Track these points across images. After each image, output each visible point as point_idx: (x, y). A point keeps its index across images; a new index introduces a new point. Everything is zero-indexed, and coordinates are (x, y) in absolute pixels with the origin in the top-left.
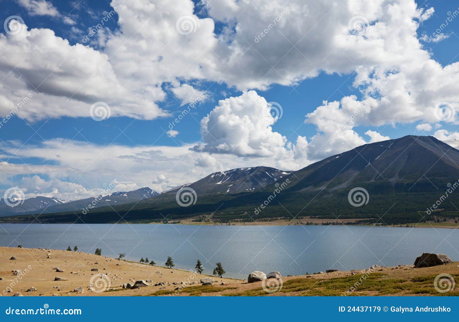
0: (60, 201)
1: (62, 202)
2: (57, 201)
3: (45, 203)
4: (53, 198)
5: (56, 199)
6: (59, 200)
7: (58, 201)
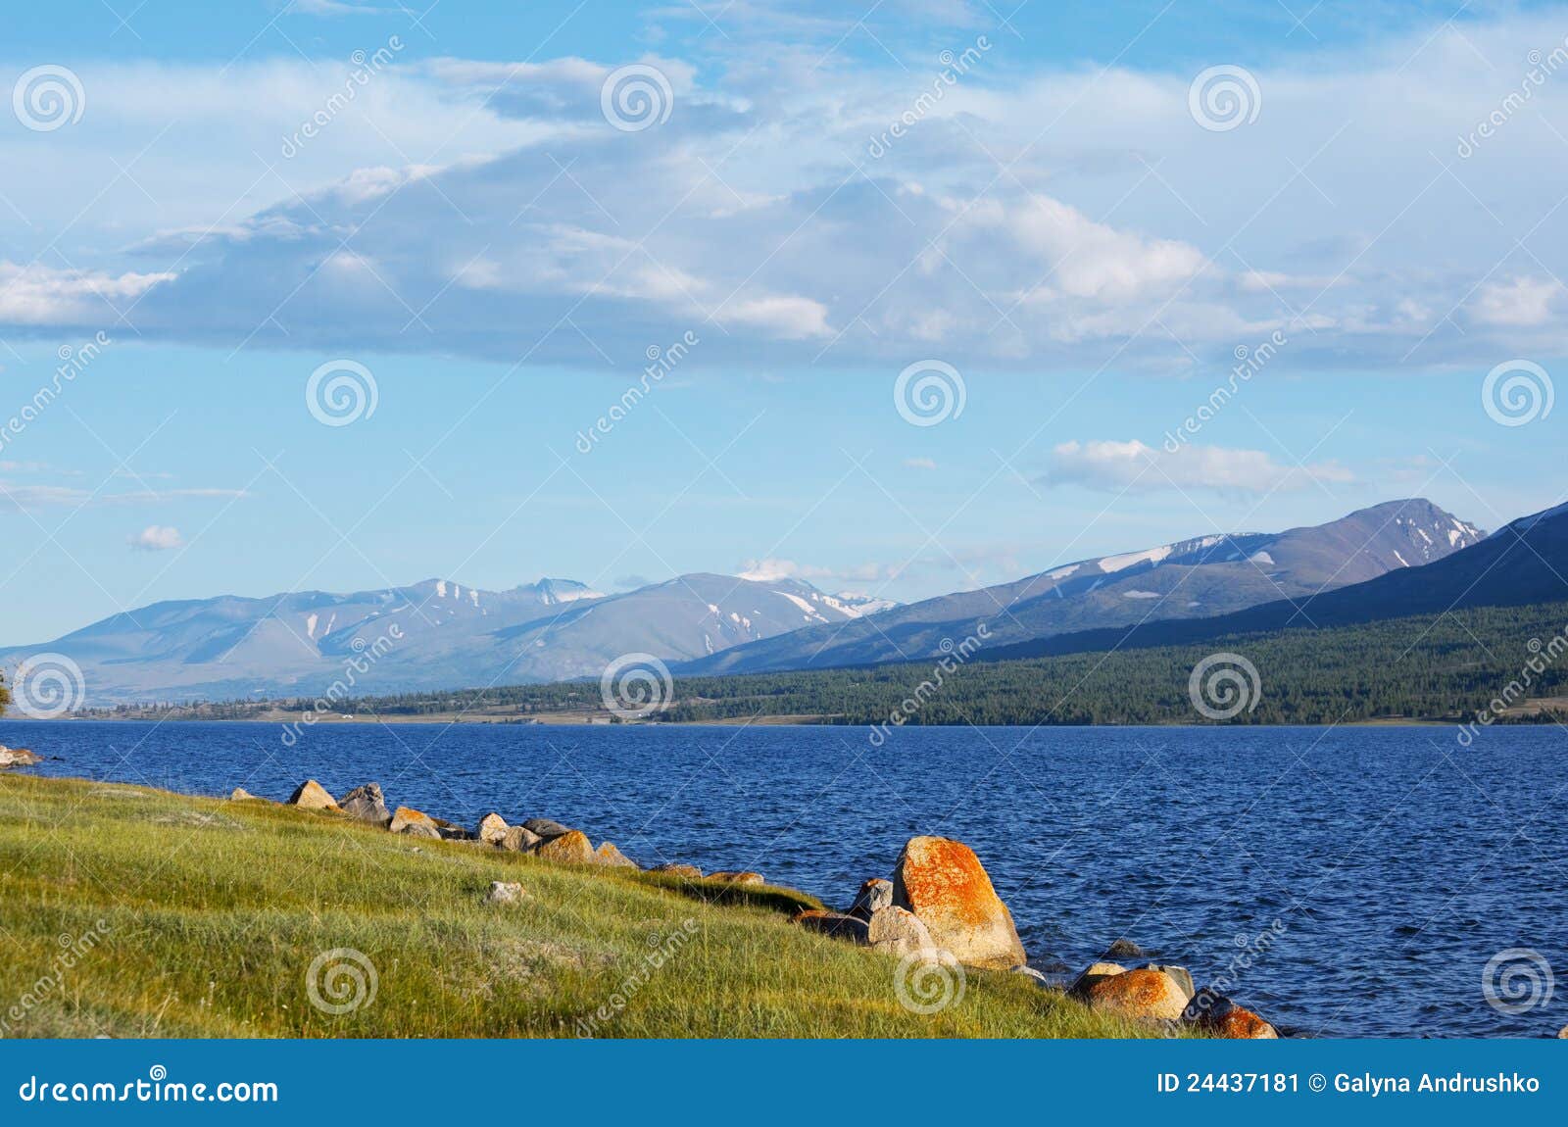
0: (835, 604)
1: (846, 610)
2: (810, 609)
3: (735, 616)
4: (788, 584)
5: (806, 591)
6: (828, 600)
7: (820, 607)
